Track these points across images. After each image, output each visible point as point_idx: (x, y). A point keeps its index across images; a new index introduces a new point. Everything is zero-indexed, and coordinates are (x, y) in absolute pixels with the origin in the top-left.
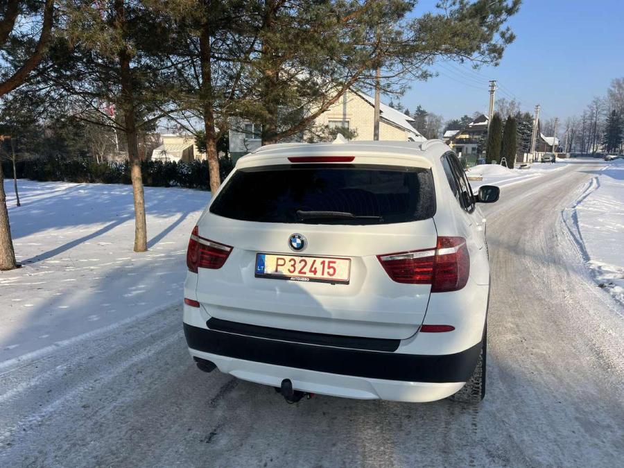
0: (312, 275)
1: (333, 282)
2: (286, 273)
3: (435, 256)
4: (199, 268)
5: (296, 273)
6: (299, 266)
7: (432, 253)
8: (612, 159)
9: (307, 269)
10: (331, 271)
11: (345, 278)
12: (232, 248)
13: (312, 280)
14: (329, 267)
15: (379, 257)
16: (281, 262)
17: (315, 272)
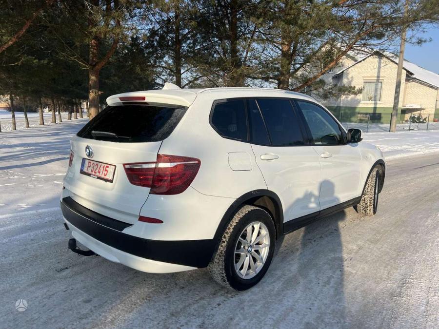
0: (97, 174)
1: (106, 180)
2: (89, 172)
3: (155, 168)
5: (93, 172)
6: (95, 167)
7: (153, 166)
9: (97, 171)
10: (106, 172)
11: (110, 178)
12: (74, 154)
13: (98, 178)
14: (106, 170)
15: (124, 165)
16: (89, 164)
17: (99, 172)
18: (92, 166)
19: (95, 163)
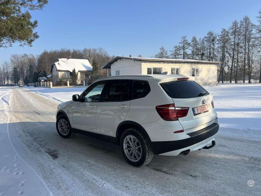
0: (203, 111)
1: (206, 112)
2: (199, 112)
4: (179, 118)
5: (201, 112)
6: (201, 109)
8: (22, 86)
12: (189, 108)
13: (204, 112)
14: (205, 108)
15: (211, 103)
16: (198, 109)
17: (204, 110)
18: (199, 109)
19: (200, 107)
